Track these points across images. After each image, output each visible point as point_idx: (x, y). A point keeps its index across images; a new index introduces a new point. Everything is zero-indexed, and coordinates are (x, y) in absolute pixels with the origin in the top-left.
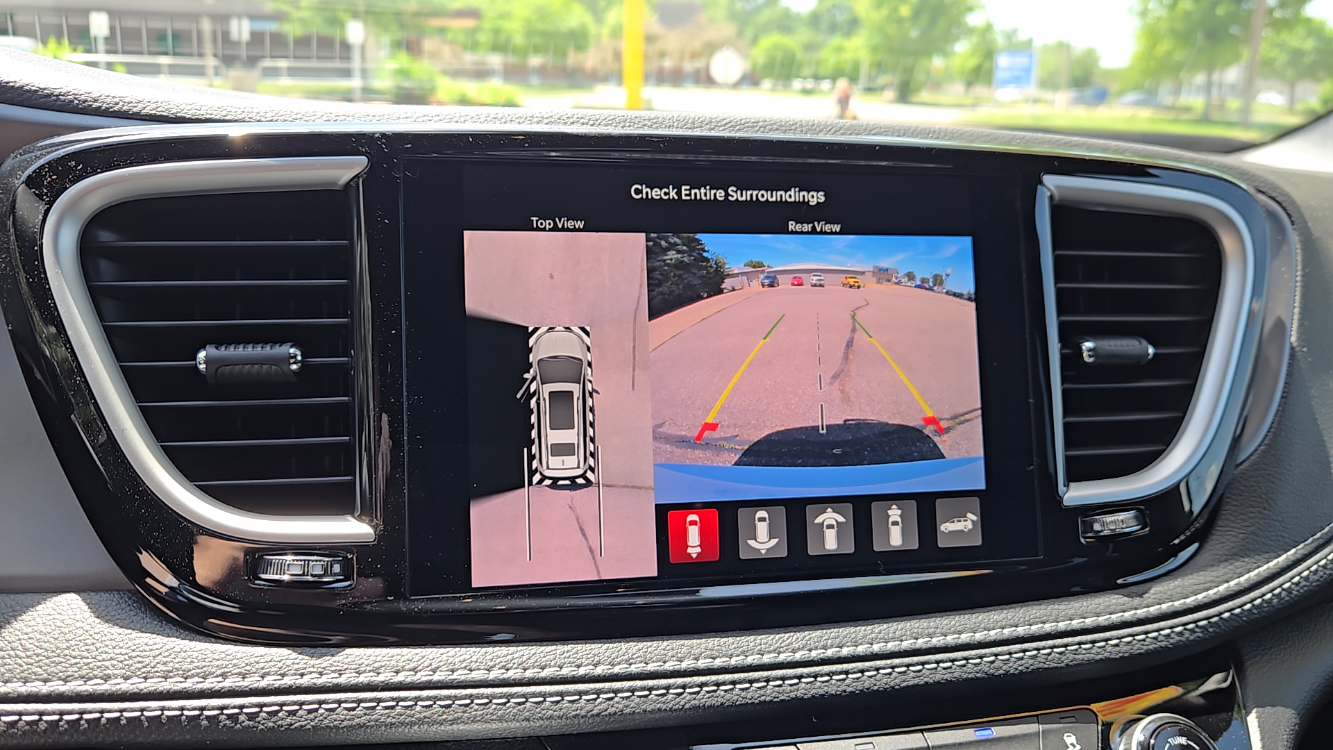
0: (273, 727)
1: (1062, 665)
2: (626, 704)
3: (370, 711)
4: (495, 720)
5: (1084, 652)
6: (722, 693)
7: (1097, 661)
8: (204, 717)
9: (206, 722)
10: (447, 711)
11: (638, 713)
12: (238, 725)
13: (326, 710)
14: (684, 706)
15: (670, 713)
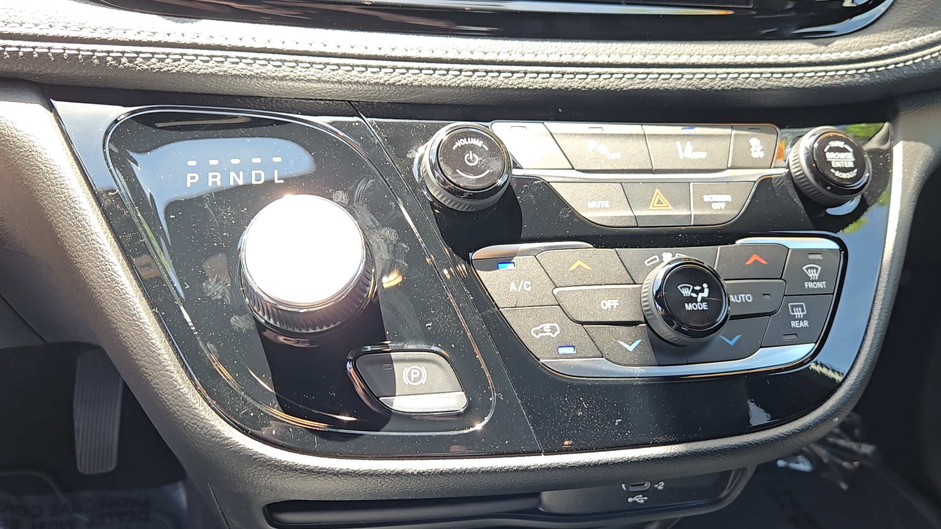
0: (148, 69)
1: (756, 87)
2: (416, 79)
3: (220, 64)
4: (315, 80)
5: (774, 80)
6: (490, 78)
7: (783, 88)
8: (95, 57)
9: (97, 61)
10: (278, 69)
11: (424, 86)
12: (121, 65)
13: (187, 60)
14: (459, 84)
15: (449, 89)
